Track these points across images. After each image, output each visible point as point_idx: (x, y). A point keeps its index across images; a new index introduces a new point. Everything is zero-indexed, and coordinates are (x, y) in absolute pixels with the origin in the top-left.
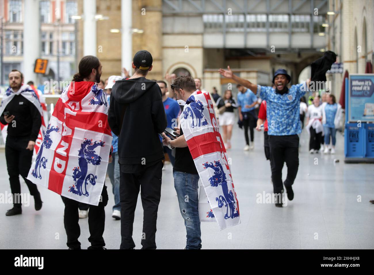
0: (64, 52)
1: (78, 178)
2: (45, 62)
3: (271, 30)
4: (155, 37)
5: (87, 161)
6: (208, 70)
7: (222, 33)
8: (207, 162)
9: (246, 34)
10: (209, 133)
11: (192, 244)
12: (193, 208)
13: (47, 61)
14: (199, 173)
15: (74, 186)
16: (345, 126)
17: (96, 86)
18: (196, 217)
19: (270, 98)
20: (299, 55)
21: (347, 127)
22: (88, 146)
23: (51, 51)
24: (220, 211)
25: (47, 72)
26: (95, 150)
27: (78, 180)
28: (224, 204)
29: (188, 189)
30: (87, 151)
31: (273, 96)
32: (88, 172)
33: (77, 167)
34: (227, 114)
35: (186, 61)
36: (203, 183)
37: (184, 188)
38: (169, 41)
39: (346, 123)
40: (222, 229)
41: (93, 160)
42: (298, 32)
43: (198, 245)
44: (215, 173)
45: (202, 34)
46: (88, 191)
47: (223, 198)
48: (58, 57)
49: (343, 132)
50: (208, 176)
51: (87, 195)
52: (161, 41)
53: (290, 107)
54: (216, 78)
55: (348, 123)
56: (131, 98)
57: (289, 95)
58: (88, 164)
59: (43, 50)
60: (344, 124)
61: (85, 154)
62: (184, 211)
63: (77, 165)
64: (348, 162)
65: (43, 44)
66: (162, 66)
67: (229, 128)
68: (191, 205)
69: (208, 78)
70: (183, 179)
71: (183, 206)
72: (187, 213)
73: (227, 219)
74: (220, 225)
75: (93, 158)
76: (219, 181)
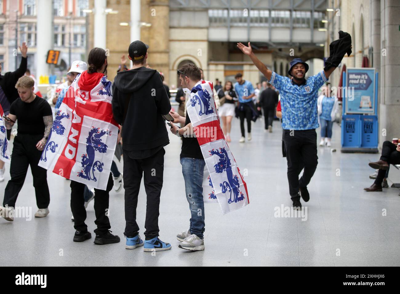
0: (75, 44)
1: (86, 165)
2: (57, 53)
3: (273, 25)
4: (163, 31)
5: (94, 148)
6: (212, 62)
7: (226, 27)
8: (213, 149)
9: (250, 28)
10: (215, 121)
11: (196, 227)
12: (198, 192)
13: (59, 52)
14: (205, 159)
15: (82, 172)
16: (342, 117)
17: (105, 78)
18: (201, 201)
19: (286, 89)
20: (300, 50)
21: (344, 118)
22: (95, 134)
23: (63, 43)
24: (224, 196)
25: (59, 63)
26: (101, 138)
27: (86, 167)
28: (228, 190)
29: (196, 174)
30: (94, 139)
31: (289, 86)
32: (95, 159)
33: (85, 155)
34: (227, 106)
35: (192, 54)
36: (208, 169)
37: (192, 173)
38: (176, 34)
39: (343, 114)
40: (225, 213)
41: (99, 148)
42: (299, 28)
43: (201, 228)
44: (220, 160)
45: (207, 28)
46: (95, 177)
47: (227, 183)
48: (70, 48)
49: (340, 123)
50: (214, 162)
51: (95, 180)
52: (168, 35)
53: (307, 98)
54: (220, 70)
55: (345, 114)
56: (134, 87)
57: (306, 86)
58: (95, 151)
59: (56, 42)
60: (341, 115)
61: (92, 142)
62: (190, 196)
63: (85, 152)
64: (344, 152)
65: (56, 36)
66: (169, 58)
67: (228, 119)
68: (197, 190)
69: (212, 70)
70: (191, 165)
71: (189, 190)
72: (192, 197)
73: (230, 203)
74: (223, 210)
75: (100, 146)
76: (224, 167)
